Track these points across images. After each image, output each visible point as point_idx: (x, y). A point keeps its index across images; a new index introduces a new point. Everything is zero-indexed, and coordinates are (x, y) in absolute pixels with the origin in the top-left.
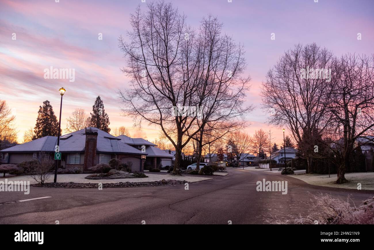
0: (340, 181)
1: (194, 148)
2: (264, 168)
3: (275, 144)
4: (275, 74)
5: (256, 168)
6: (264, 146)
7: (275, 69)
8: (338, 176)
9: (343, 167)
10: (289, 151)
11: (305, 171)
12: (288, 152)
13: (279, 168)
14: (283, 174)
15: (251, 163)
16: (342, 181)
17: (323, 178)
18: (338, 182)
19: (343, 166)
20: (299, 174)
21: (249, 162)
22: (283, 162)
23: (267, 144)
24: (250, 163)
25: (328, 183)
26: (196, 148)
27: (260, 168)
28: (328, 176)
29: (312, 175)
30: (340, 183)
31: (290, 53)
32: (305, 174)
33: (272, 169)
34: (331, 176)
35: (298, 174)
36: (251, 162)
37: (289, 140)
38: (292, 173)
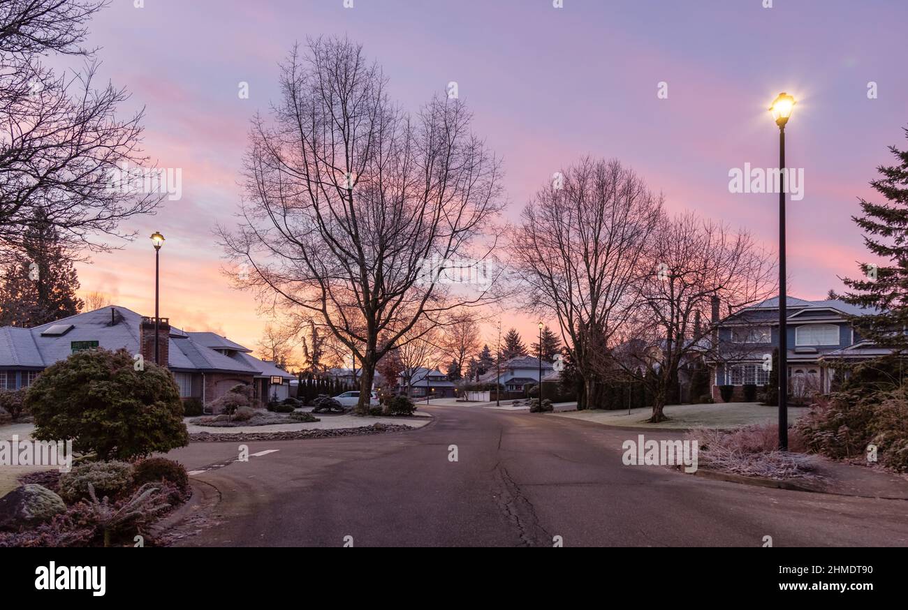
0: (657, 419)
1: (307, 354)
2: (477, 400)
3: (486, 347)
4: (537, 210)
5: (457, 401)
6: (470, 352)
7: (538, 202)
8: (654, 410)
9: (663, 397)
10: (527, 363)
11: (576, 404)
12: (526, 366)
13: (513, 401)
14: (533, 411)
15: (435, 391)
16: (658, 418)
17: (618, 416)
18: (653, 420)
19: (662, 395)
20: (565, 411)
21: (431, 388)
22: (514, 389)
23: (477, 346)
24: (433, 390)
25: (638, 422)
26: (310, 355)
27: (467, 401)
28: (627, 412)
29: (593, 411)
30: (656, 422)
31: (572, 172)
32: (574, 410)
33: (500, 402)
34: (632, 411)
35: (562, 411)
36: (434, 387)
37: (516, 337)
38: (551, 409)
